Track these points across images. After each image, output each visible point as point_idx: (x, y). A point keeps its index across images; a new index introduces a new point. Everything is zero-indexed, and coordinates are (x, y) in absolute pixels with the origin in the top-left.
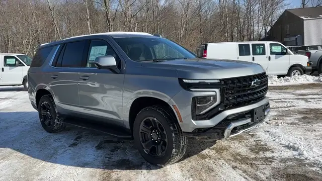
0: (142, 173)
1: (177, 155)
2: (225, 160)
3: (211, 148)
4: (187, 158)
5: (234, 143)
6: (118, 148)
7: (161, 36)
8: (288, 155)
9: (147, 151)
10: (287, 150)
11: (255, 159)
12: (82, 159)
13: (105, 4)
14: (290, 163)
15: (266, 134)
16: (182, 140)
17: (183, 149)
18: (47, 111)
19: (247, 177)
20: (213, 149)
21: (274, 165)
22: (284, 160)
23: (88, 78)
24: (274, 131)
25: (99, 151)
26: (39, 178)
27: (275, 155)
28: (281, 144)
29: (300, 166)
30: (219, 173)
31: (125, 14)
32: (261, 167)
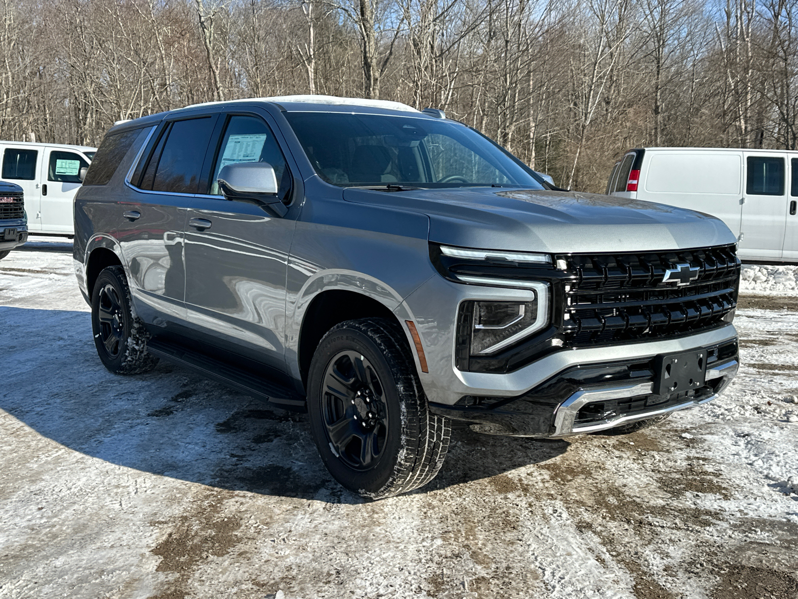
0: (310, 510)
1: (413, 470)
2: (566, 502)
3: (543, 463)
4: (458, 483)
5: (620, 457)
6: (277, 434)
7: (443, 116)
8: (772, 512)
9: (337, 449)
10: (777, 495)
11: (662, 511)
12: (167, 453)
13: (363, 14)
14: (762, 536)
15: (736, 444)
16: (432, 427)
17: (433, 452)
18: (113, 313)
19: (607, 557)
20: (548, 467)
21: (709, 534)
22: (746, 525)
23: (208, 225)
24: (766, 435)
25: (221, 436)
26: (33, 488)
27: (730, 506)
28: (767, 477)
29: (788, 548)
30: (529, 538)
31: (416, 45)
32: (666, 534)
